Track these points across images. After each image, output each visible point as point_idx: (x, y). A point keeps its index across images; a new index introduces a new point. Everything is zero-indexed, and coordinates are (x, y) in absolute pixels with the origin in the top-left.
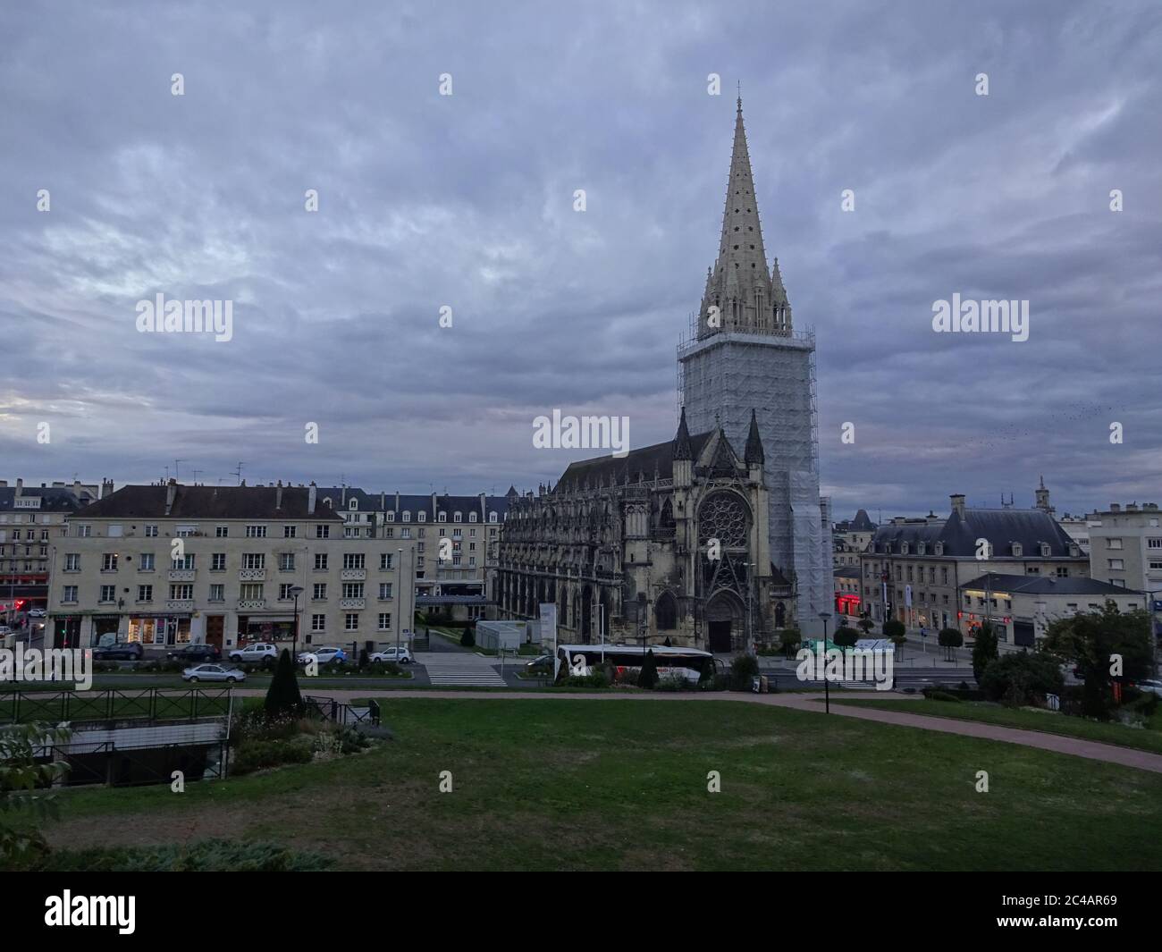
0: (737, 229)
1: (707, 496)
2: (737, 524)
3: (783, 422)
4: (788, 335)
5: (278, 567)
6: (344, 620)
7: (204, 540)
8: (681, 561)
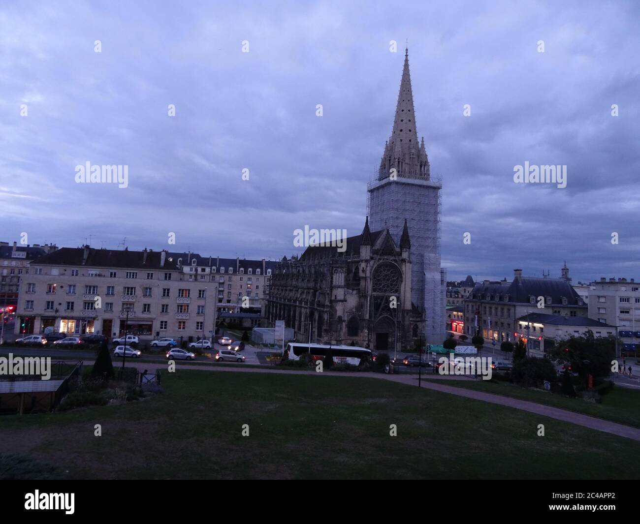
0: (402, 121)
1: (378, 265)
2: (394, 281)
3: (422, 226)
4: (427, 179)
5: (143, 295)
6: (177, 324)
7: (102, 278)
8: (362, 300)
